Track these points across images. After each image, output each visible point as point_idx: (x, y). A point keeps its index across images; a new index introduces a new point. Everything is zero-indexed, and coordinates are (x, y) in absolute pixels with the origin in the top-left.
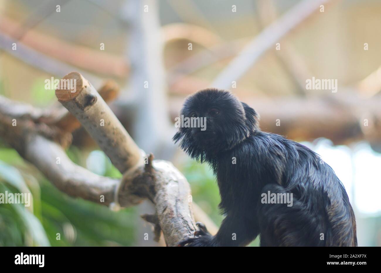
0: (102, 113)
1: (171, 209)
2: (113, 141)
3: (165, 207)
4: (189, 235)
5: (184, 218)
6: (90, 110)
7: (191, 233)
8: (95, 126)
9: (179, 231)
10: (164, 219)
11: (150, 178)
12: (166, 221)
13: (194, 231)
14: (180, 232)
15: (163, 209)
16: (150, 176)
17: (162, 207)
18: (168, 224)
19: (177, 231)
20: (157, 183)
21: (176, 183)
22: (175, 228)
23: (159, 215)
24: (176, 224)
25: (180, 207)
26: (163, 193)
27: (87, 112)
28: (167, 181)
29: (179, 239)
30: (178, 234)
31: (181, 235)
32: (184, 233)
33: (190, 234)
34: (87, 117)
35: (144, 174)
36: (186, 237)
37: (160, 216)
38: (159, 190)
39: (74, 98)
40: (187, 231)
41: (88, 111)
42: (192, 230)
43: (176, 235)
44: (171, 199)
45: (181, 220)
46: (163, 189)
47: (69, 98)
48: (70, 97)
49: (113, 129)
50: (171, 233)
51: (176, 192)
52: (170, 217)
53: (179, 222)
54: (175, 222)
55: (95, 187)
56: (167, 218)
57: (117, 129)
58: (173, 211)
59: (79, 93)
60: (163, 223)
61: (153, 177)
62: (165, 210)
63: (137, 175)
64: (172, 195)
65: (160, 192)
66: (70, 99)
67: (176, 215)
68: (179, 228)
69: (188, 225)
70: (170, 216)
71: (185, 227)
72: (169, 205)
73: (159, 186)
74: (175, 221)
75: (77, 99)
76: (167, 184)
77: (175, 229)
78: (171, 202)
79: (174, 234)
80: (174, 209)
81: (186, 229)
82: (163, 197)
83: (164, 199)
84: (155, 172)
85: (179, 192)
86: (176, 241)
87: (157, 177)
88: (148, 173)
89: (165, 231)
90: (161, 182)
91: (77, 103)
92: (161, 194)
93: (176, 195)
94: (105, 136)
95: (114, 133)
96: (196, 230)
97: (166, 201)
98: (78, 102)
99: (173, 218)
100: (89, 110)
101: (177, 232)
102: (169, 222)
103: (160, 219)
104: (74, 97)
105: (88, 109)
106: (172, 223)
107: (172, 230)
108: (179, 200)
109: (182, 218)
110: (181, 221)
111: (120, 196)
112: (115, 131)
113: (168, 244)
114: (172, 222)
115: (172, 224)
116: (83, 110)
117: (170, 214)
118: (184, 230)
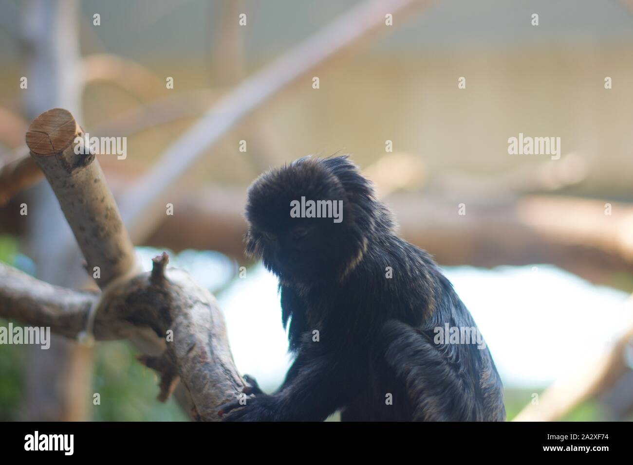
0: (96, 181)
1: (202, 349)
2: (103, 229)
3: (192, 345)
4: (235, 393)
5: (224, 364)
6: (80, 174)
7: (239, 390)
8: (81, 201)
9: (219, 385)
10: (189, 364)
11: (161, 296)
12: (193, 368)
13: (243, 387)
14: (220, 388)
15: (187, 348)
16: (160, 292)
17: (186, 345)
18: (197, 374)
19: (214, 386)
20: (174, 304)
21: (206, 307)
22: (211, 380)
23: (178, 356)
24: (213, 375)
25: (216, 346)
26: (185, 322)
27: (75, 176)
28: (190, 302)
29: (219, 398)
30: (217, 391)
31: (222, 392)
32: (227, 390)
33: (236, 391)
34: (73, 186)
35: (149, 289)
36: (231, 396)
37: (182, 359)
38: (177, 316)
39: (60, 151)
40: (232, 387)
41: (77, 176)
42: (239, 386)
43: (212, 391)
44: (201, 332)
45: (220, 367)
46: (186, 316)
47: (50, 150)
48: (52, 149)
49: (107, 209)
50: (204, 387)
51: (208, 321)
52: (200, 362)
53: (217, 371)
54: (210, 371)
55: (50, 304)
56: (196, 363)
57: (112, 209)
58: (205, 353)
59: (68, 143)
60: (188, 371)
61: (166, 295)
62: (191, 349)
63: (135, 288)
64: (201, 326)
65: (180, 319)
66: (53, 152)
67: (211, 359)
68: (218, 381)
69: (232, 377)
70: (202, 360)
71: (227, 379)
72: (198, 342)
73: (177, 310)
74: (210, 368)
75: (64, 153)
76: (191, 307)
77: (211, 382)
78: (202, 337)
79: (209, 389)
80: (207, 349)
81: (229, 382)
82: (187, 329)
83: (188, 331)
84: (169, 286)
85: (212, 322)
86: (213, 402)
87: (174, 295)
88: (158, 287)
89: (191, 384)
90: (179, 303)
91: (63, 160)
92: (181, 323)
93: (208, 326)
94: (92, 219)
95: (106, 216)
96: (244, 385)
97: (192, 335)
98: (65, 158)
99: (207, 363)
100: (78, 174)
101: (214, 388)
102: (199, 370)
103: (182, 364)
104: (60, 149)
105: (78, 172)
106: (205, 372)
107: (205, 384)
108: (214, 335)
109: (222, 365)
110: (220, 370)
111: (97, 321)
112: (109, 213)
113: (196, 406)
114: (205, 370)
115: (206, 374)
116: (70, 173)
117: (200, 357)
118: (227, 384)
